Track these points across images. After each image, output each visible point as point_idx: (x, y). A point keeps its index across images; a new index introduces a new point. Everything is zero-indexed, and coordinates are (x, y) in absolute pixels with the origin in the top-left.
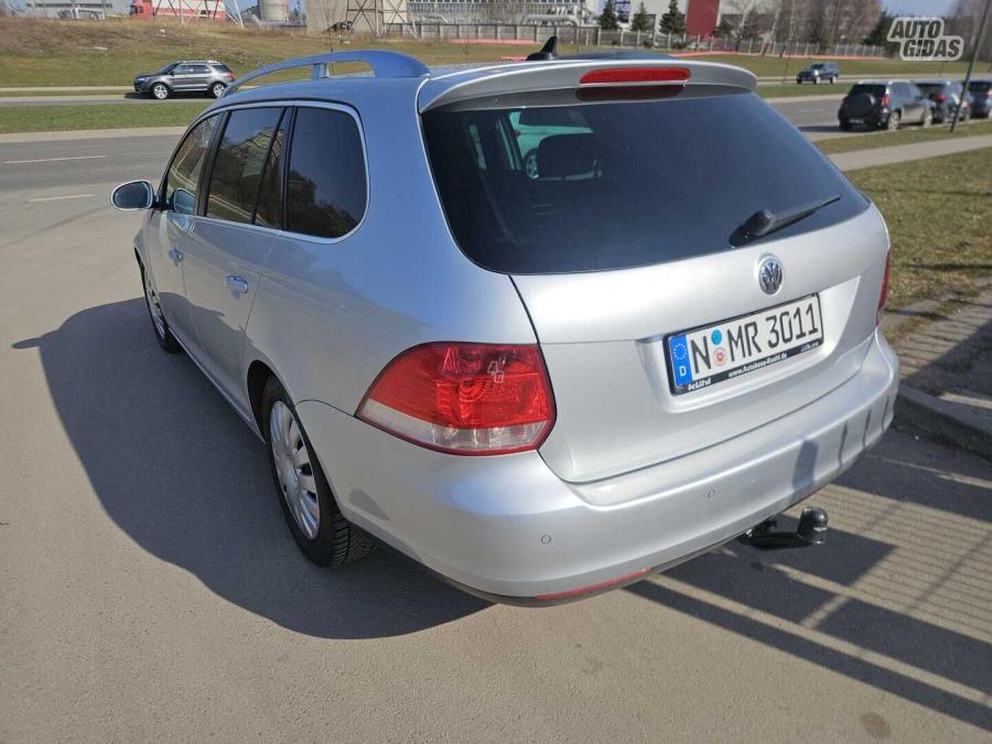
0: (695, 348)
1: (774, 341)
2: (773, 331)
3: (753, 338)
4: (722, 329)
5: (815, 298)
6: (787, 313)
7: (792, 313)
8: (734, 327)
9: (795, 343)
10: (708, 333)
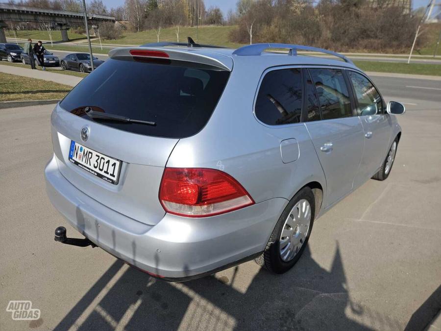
0: (76, 148)
1: (96, 166)
2: (97, 161)
3: (90, 158)
4: (83, 147)
6: (104, 159)
7: (106, 160)
8: (86, 149)
9: (102, 173)
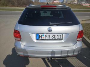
0: (40, 36)
2: (53, 37)
3: (49, 37)
4: (44, 35)
5: (62, 34)
7: (57, 35)
8: (46, 35)
9: (56, 39)
10: (42, 35)
